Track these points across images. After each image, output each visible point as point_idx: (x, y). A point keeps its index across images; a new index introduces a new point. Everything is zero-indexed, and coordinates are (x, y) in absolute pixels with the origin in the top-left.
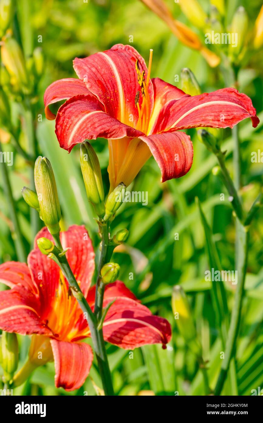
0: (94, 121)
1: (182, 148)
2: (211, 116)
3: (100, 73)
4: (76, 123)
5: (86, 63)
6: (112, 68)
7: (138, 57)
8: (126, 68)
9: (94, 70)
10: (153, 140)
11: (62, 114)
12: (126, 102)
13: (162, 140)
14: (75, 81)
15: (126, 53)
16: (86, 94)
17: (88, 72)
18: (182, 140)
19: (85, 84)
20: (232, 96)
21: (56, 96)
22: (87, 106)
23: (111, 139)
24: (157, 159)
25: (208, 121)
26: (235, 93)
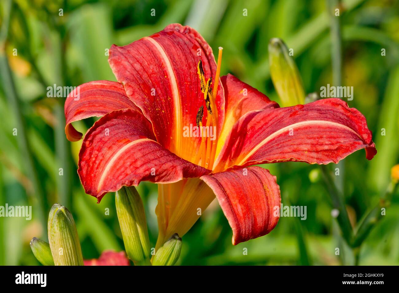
0: (136, 158)
1: (264, 196)
2: (306, 144)
3: (147, 72)
4: (109, 159)
5: (127, 56)
6: (165, 63)
7: (202, 44)
8: (185, 63)
9: (138, 66)
10: (223, 183)
11: (89, 144)
12: (183, 114)
13: (234, 183)
14: (109, 85)
15: (185, 39)
16: (125, 109)
17: (129, 70)
18: (264, 182)
19: (124, 90)
20: (338, 110)
21: (82, 110)
22: (126, 131)
23: (161, 183)
24: (227, 214)
25: (302, 152)
26: (343, 106)
